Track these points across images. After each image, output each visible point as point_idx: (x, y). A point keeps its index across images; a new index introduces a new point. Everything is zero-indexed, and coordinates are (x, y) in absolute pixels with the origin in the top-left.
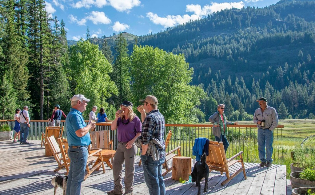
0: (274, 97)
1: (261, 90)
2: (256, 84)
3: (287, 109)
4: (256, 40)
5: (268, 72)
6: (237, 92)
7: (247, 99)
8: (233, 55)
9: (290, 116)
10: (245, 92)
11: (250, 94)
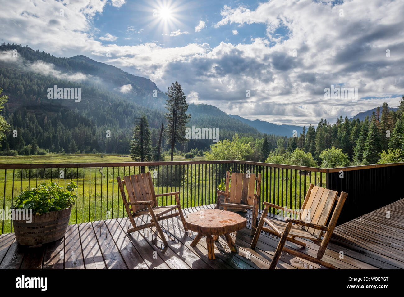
0: (65, 135)
1: (53, 128)
2: (49, 122)
3: (77, 146)
4: (50, 83)
5: (60, 113)
6: (27, 127)
7: (39, 134)
8: (25, 92)
9: (79, 151)
10: (37, 128)
11: (42, 131)
